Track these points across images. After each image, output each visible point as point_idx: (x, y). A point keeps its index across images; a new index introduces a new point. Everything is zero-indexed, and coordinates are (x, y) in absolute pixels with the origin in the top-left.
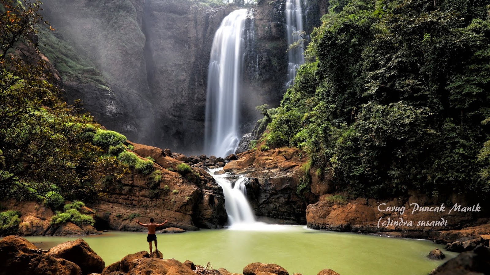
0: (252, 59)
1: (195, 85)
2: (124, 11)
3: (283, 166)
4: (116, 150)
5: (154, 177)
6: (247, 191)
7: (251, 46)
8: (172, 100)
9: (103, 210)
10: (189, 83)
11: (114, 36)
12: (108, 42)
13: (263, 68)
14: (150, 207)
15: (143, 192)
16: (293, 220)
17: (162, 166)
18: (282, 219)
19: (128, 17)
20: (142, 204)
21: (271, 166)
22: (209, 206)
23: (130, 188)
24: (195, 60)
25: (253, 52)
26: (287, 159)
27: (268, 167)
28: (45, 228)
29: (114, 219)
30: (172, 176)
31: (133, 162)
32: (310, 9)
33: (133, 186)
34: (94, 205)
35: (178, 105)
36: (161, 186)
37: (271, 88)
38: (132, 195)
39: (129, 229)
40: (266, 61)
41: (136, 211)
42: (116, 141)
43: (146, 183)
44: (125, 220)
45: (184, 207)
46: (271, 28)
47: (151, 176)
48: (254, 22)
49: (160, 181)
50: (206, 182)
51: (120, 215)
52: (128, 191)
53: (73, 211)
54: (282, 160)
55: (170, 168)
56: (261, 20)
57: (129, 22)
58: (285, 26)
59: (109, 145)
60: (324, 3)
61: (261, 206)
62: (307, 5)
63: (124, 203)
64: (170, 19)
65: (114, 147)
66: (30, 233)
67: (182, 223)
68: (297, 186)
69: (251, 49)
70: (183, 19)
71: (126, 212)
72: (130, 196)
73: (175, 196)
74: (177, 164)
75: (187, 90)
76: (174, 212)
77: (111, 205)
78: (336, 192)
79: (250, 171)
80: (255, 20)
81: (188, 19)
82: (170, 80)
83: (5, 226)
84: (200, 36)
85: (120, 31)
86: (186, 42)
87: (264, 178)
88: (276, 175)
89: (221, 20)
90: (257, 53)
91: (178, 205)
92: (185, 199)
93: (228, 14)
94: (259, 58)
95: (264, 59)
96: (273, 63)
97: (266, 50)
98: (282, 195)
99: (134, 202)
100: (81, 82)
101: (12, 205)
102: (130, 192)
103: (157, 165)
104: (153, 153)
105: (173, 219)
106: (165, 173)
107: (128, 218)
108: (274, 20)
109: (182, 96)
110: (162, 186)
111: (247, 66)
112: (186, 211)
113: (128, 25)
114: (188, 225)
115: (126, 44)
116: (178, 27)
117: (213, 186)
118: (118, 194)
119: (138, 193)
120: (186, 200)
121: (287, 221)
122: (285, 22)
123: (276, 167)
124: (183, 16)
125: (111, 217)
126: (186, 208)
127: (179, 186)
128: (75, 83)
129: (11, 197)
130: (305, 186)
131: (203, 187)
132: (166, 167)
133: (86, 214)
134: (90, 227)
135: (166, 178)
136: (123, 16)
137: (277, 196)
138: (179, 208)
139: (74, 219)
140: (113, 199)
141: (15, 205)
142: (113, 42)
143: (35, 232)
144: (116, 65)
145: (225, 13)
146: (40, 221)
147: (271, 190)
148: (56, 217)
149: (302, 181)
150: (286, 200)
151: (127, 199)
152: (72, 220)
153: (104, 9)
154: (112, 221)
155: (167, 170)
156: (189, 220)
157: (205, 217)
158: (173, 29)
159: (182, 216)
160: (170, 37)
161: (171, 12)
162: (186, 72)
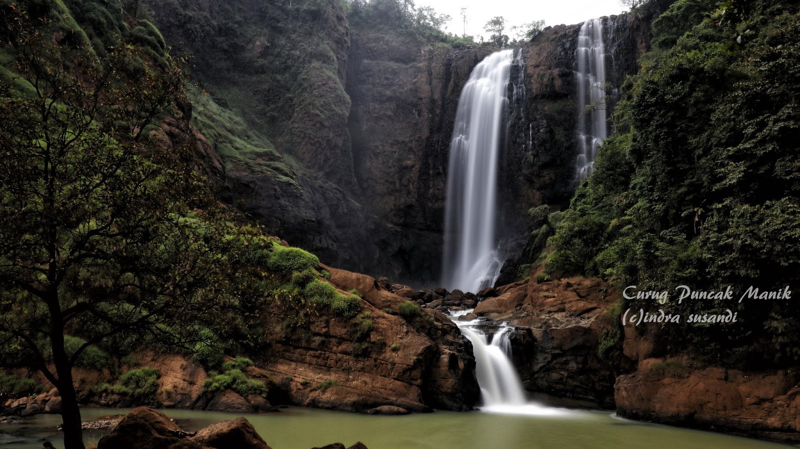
0: (522, 131)
1: (429, 174)
2: (318, 60)
3: (574, 309)
4: (303, 278)
5: (362, 323)
6: (513, 348)
7: (520, 110)
8: (393, 198)
9: (280, 373)
10: (420, 171)
11: (303, 100)
12: (293, 110)
13: (540, 145)
14: (354, 371)
15: (343, 347)
16: (592, 401)
17: (374, 305)
18: (573, 398)
19: (325, 70)
20: (342, 366)
21: (552, 309)
22: (451, 373)
23: (323, 338)
24: (429, 134)
25: (523, 120)
26: (581, 297)
27: (548, 309)
28: (194, 396)
29: (298, 387)
30: (389, 321)
31: (328, 297)
32: (619, 46)
33: (327, 335)
34: (267, 365)
35: (402, 207)
36: (372, 337)
37: (553, 178)
38: (325, 351)
39: (320, 405)
40: (546, 133)
41: (333, 377)
42: (303, 264)
43: (348, 331)
44: (315, 390)
45: (408, 373)
46: (553, 79)
47: (357, 321)
48: (525, 71)
49: (371, 329)
50: (445, 332)
51: (307, 381)
52: (320, 345)
53: (236, 372)
54: (571, 299)
55: (387, 309)
56: (537, 66)
57: (326, 78)
58: (576, 74)
59: (293, 270)
60: (644, 33)
61: (536, 376)
62: (613, 38)
63: (314, 362)
64: (390, 70)
65: (299, 273)
66: (172, 403)
67: (404, 400)
68: (598, 343)
69: (520, 114)
70: (409, 70)
71: (316, 377)
72: (323, 352)
73: (394, 354)
74: (398, 302)
75: (416, 183)
76: (392, 380)
77: (293, 365)
78: (669, 356)
79: (518, 315)
80: (526, 68)
81: (418, 70)
82: (390, 167)
83: (138, 390)
84: (437, 96)
85: (312, 92)
86: (415, 105)
87: (541, 327)
88: (562, 323)
89: (471, 69)
90: (531, 121)
91: (399, 368)
92: (411, 359)
93: (482, 59)
94: (533, 128)
95: (542, 131)
96: (557, 137)
97: (546, 115)
98: (572, 357)
99: (329, 362)
100: (253, 172)
101: (149, 359)
102: (323, 345)
103: (366, 304)
104: (360, 283)
105: (391, 392)
106: (379, 317)
107: (320, 388)
108: (557, 66)
109: (409, 193)
110: (374, 337)
111: (515, 143)
112: (411, 379)
113: (324, 82)
114: (414, 403)
115: (321, 112)
116: (402, 83)
117: (457, 340)
118: (305, 348)
119: (335, 348)
120: (412, 361)
121: (582, 403)
122: (577, 69)
123: (563, 310)
124: (410, 65)
125: (293, 384)
126: (412, 374)
127: (401, 338)
128: (244, 173)
129: (146, 347)
130: (611, 343)
131: (439, 341)
132: (380, 307)
133: (254, 377)
134: (260, 400)
135: (380, 325)
136: (318, 69)
137: (564, 359)
138: (401, 374)
139: (237, 385)
140: (296, 355)
141: (152, 360)
142: (301, 109)
143: (179, 402)
144: (306, 144)
145: (477, 58)
146: (187, 386)
147: (553, 348)
148: (210, 380)
149: (607, 334)
150: (580, 366)
151: (318, 357)
152: (234, 386)
153: (289, 59)
154: (295, 391)
155: (381, 313)
156: (417, 394)
157: (443, 390)
158: (395, 86)
159: (406, 387)
160: (390, 99)
161: (391, 59)
162: (415, 153)
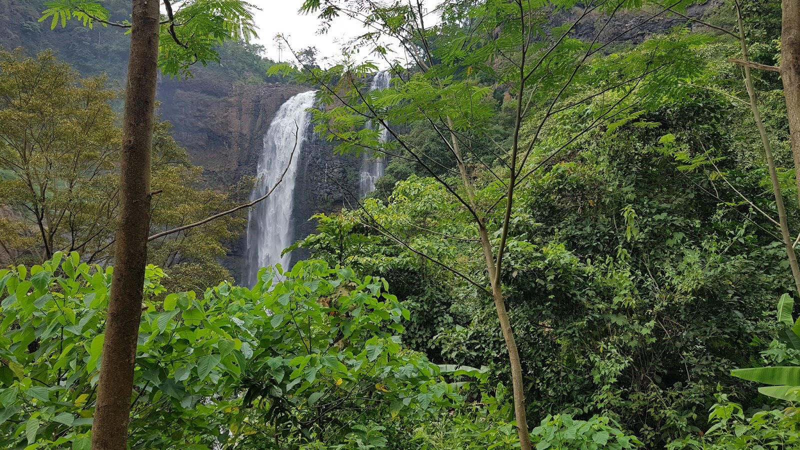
0: (318, 170)
7: (318, 150)
25: (320, 160)
40: (339, 173)
64: (202, 102)
69: (317, 154)
70: (221, 104)
81: (230, 105)
84: (246, 131)
86: (226, 138)
89: (278, 108)
90: (327, 161)
93: (287, 99)
94: (328, 168)
95: (336, 170)
96: (349, 177)
116: (214, 116)
124: (222, 99)
145: (283, 97)
158: (206, 118)
160: (201, 130)
161: (203, 92)
162: (224, 184)
